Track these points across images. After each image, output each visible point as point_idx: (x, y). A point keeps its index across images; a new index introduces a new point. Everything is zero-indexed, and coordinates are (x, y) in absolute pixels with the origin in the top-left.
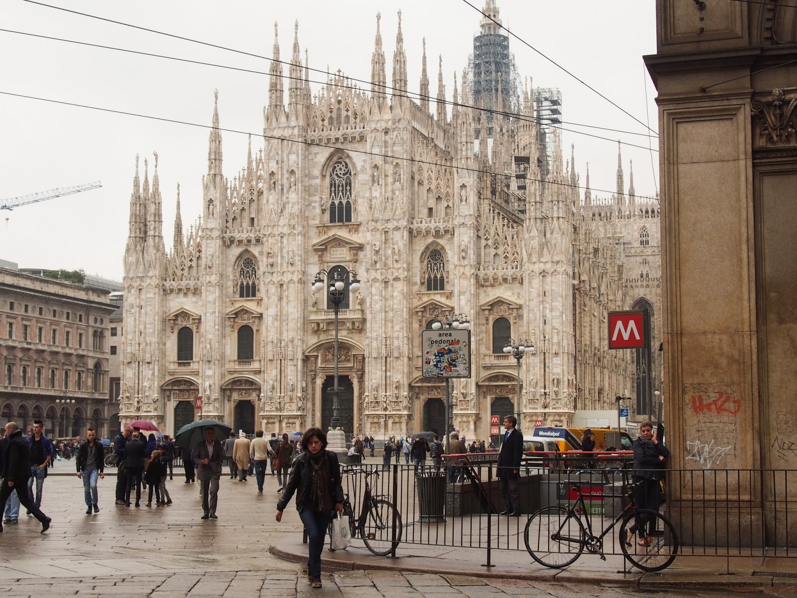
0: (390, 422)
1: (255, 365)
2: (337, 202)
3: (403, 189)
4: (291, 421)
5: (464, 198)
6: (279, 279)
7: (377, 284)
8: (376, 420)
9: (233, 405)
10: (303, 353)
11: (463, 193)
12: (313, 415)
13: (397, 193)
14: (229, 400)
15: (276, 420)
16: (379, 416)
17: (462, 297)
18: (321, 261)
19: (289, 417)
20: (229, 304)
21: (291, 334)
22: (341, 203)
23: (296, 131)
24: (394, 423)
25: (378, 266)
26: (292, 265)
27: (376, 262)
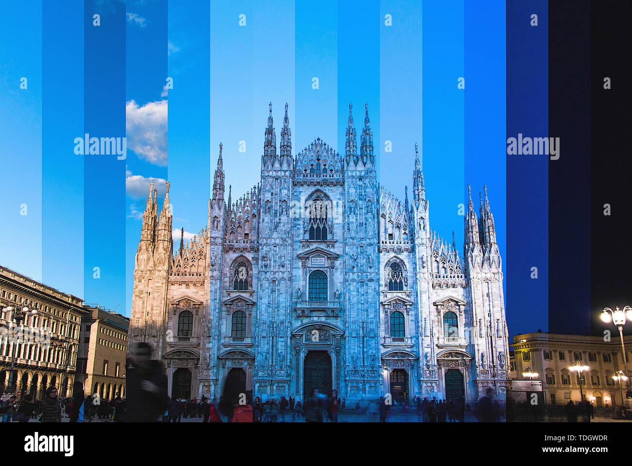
0: (367, 386)
1: (248, 341)
2: (315, 227)
3: (374, 218)
4: (281, 385)
5: (422, 227)
6: (272, 276)
7: (355, 284)
8: (355, 384)
9: (227, 371)
10: (291, 333)
11: (422, 223)
12: (298, 381)
13: (370, 220)
14: (224, 367)
15: (268, 384)
16: (357, 382)
17: (423, 295)
18: (304, 266)
19: (279, 382)
20: (225, 294)
21: (282, 318)
22: (318, 227)
23: (287, 173)
24: (370, 387)
25: (355, 270)
26: (283, 266)
27: (353, 267)
